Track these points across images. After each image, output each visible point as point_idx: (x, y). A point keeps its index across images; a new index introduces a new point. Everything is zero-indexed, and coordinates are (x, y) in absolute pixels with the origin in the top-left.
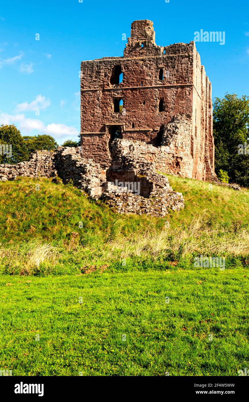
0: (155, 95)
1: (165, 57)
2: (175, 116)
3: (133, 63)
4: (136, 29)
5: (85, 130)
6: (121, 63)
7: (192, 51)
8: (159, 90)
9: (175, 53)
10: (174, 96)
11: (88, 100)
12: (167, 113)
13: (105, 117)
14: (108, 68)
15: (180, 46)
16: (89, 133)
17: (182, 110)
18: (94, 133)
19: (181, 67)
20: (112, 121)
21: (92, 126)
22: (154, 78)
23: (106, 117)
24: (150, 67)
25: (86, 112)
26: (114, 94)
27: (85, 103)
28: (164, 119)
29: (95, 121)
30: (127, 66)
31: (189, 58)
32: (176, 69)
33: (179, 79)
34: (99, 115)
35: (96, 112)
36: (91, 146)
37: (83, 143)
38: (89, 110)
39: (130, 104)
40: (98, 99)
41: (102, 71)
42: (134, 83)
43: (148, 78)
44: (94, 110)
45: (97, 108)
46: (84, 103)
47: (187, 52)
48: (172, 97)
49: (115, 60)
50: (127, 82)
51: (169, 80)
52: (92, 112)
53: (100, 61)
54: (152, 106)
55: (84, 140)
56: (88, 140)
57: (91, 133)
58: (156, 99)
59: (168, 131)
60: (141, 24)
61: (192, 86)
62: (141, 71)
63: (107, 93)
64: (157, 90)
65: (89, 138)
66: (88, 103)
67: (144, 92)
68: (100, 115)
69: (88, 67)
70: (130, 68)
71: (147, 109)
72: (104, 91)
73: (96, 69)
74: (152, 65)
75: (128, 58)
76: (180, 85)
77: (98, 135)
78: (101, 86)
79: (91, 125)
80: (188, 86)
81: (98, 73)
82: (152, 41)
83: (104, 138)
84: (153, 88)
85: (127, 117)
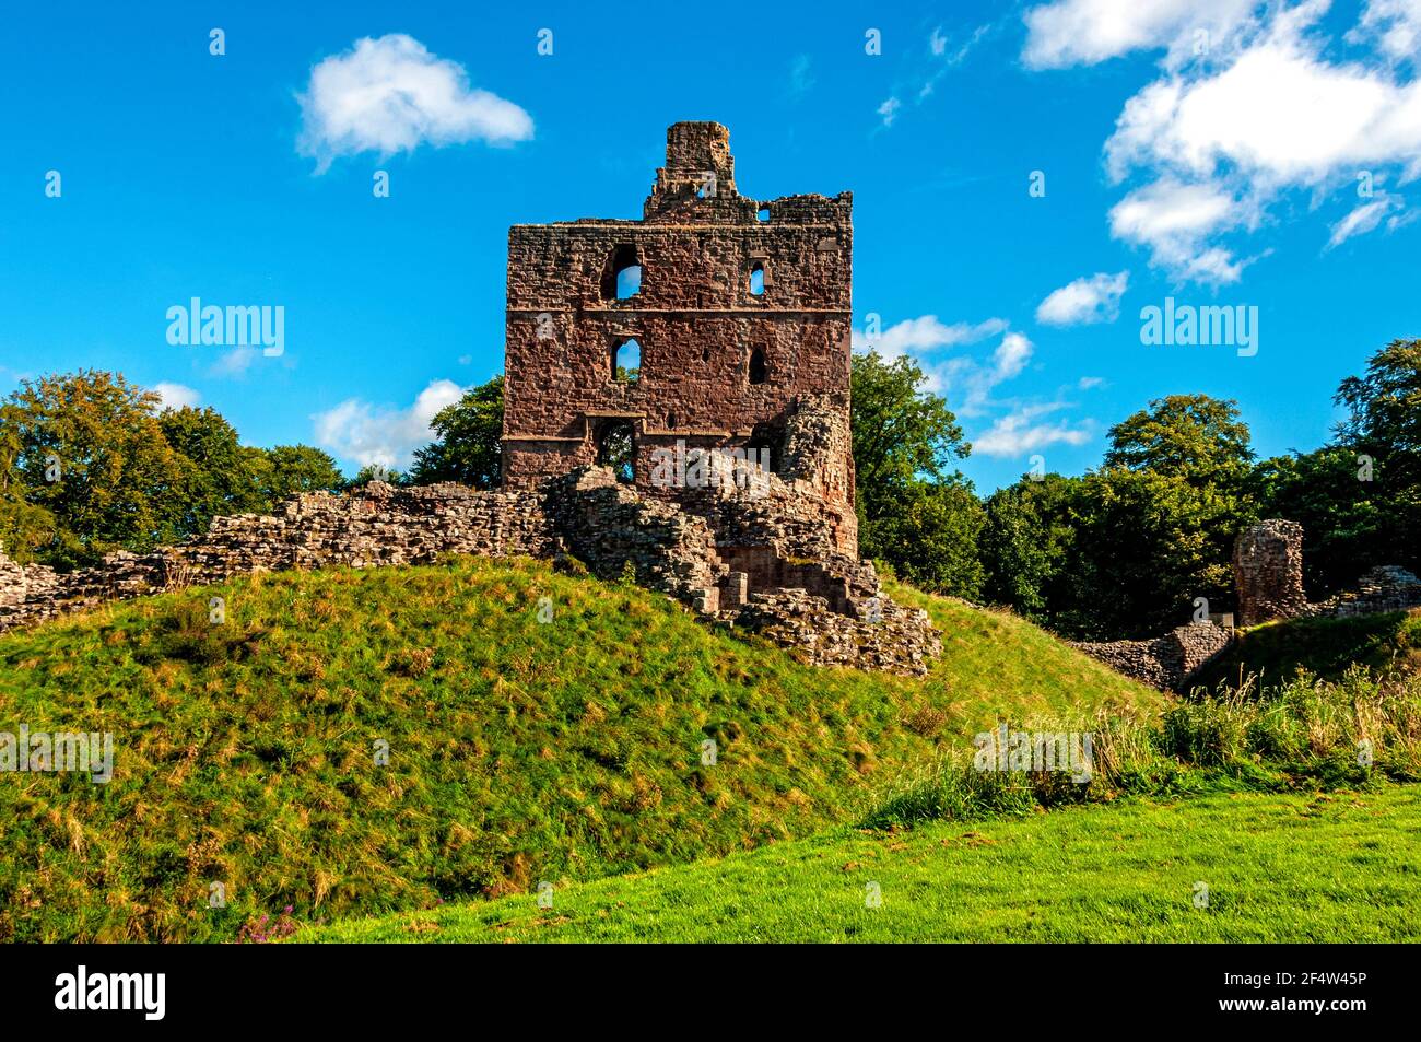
0: (739, 336)
1: (768, 231)
2: (800, 399)
3: (674, 239)
4: (682, 146)
5: (518, 428)
6: (636, 239)
7: (847, 219)
8: (752, 323)
9: (799, 222)
10: (794, 340)
11: (531, 340)
12: (776, 388)
13: (583, 391)
14: (596, 251)
15: (812, 203)
16: (531, 437)
17: (819, 381)
18: (546, 437)
19: (818, 260)
20: (604, 403)
21: (542, 416)
22: (736, 288)
23: (588, 391)
24: (723, 256)
25: (521, 374)
26: (613, 327)
27: (520, 348)
28: (766, 404)
29: (550, 403)
30: (654, 249)
31: (840, 239)
32: (802, 264)
33: (811, 293)
34: (564, 386)
35: (556, 377)
37: (512, 468)
38: (534, 370)
39: (664, 356)
40: (562, 339)
41: (576, 257)
42: (674, 297)
43: (719, 286)
44: (548, 371)
45: (557, 366)
46: (515, 348)
47: (832, 219)
48: (791, 343)
49: (617, 227)
50: (655, 293)
51: (780, 296)
52: (542, 374)
53: (570, 229)
54: (729, 365)
55: (516, 457)
56: (527, 460)
57: (536, 437)
58: (744, 348)
59: (799, 437)
60: (698, 133)
61: (847, 314)
62: (696, 264)
63: (589, 322)
64: (744, 321)
65: (532, 451)
66: (529, 350)
67: (705, 324)
68: (566, 387)
69: (531, 244)
70: (663, 253)
71: (715, 374)
72: (580, 316)
73: (559, 250)
74: (730, 249)
75: (659, 227)
76: (814, 310)
77: (558, 444)
78: (572, 300)
79: (537, 415)
80: (836, 316)
81: (564, 262)
82: (729, 183)
83: (581, 454)
84: (733, 315)
85: (654, 396)
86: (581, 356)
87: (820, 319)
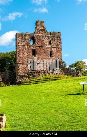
0: (48, 50)
1: (51, 36)
3: (39, 36)
4: (39, 24)
5: (19, 62)
6: (34, 36)
7: (61, 35)
9: (55, 35)
10: (55, 51)
12: (53, 57)
14: (29, 37)
15: (56, 33)
16: (21, 63)
17: (58, 57)
18: (24, 63)
22: (48, 44)
23: (29, 57)
26: (32, 48)
27: (19, 50)
29: (24, 58)
30: (37, 37)
31: (60, 38)
32: (56, 41)
33: (57, 45)
34: (26, 56)
36: (23, 69)
37: (19, 67)
38: (21, 54)
39: (39, 52)
40: (25, 49)
41: (26, 38)
42: (40, 44)
43: (45, 43)
44: (23, 54)
45: (25, 53)
47: (59, 35)
49: (32, 34)
50: (37, 44)
51: (53, 45)
53: (25, 34)
54: (47, 54)
56: (21, 66)
58: (49, 52)
60: (41, 22)
61: (61, 48)
62: (42, 40)
63: (29, 47)
64: (49, 48)
65: (22, 65)
66: (21, 50)
67: (44, 48)
69: (20, 35)
72: (27, 46)
74: (46, 38)
75: (37, 34)
77: (26, 64)
78: (26, 44)
79: (22, 60)
81: (25, 38)
82: (46, 29)
84: (47, 47)
86: (28, 52)
87: (58, 48)
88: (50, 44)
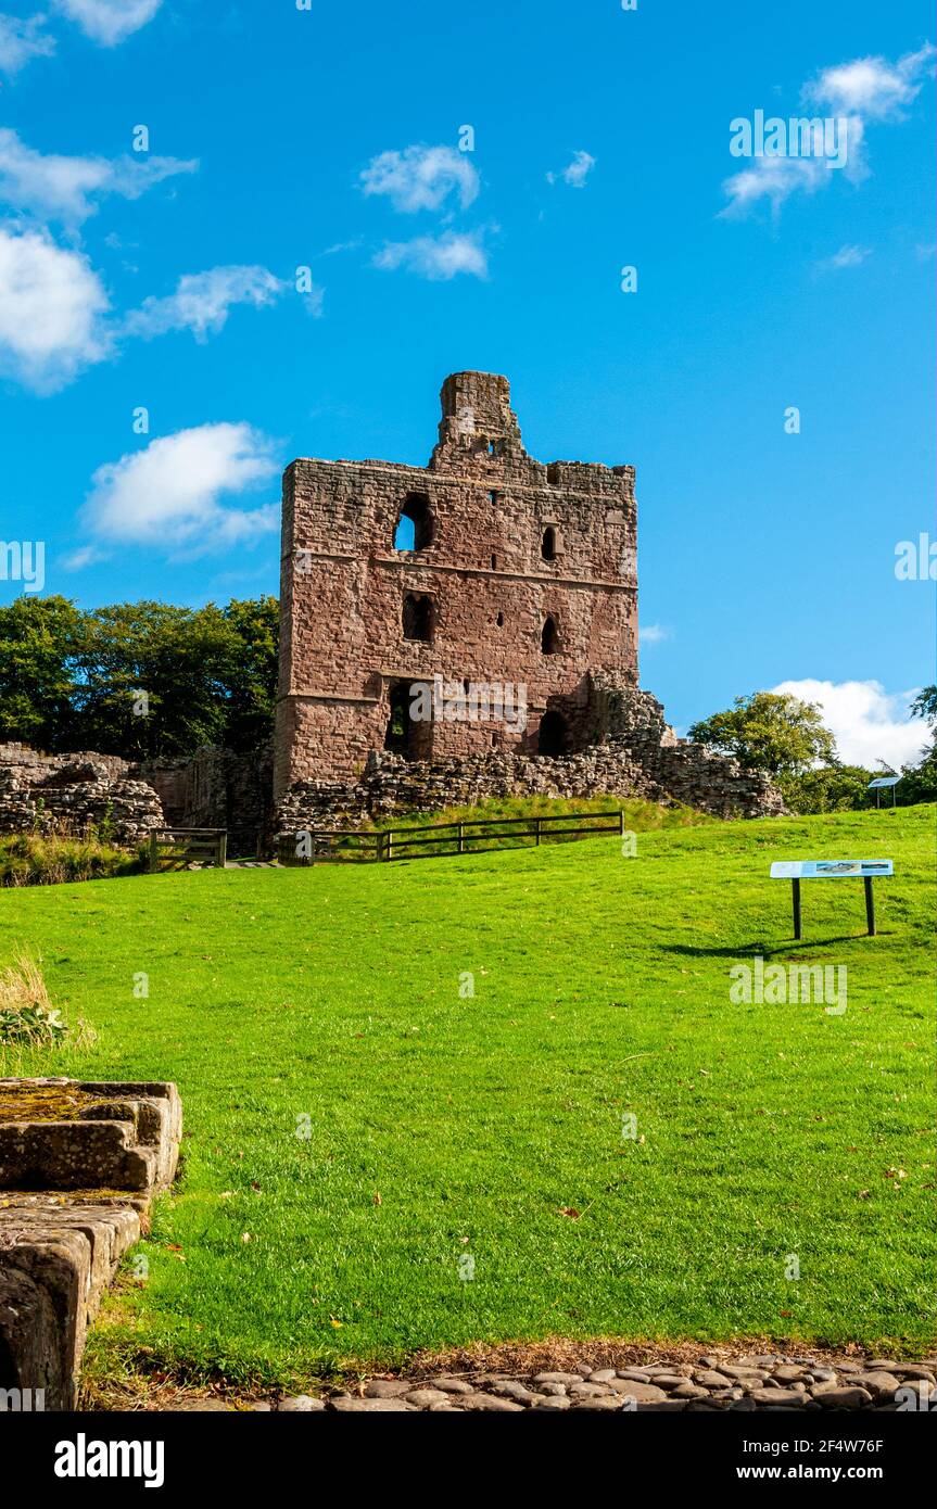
0: (533, 603)
1: (559, 497)
2: (592, 673)
3: (468, 495)
4: (471, 396)
5: (307, 682)
6: (430, 489)
7: (631, 494)
8: (544, 590)
9: (587, 491)
10: (585, 611)
11: (320, 587)
12: (569, 660)
13: (376, 647)
14: (388, 497)
15: (599, 473)
16: (320, 693)
17: (609, 657)
18: (337, 695)
19: (606, 532)
20: (398, 663)
21: (333, 672)
22: (529, 552)
23: (381, 648)
24: (516, 517)
25: (310, 623)
26: (407, 581)
27: (309, 594)
28: (559, 676)
29: (341, 658)
30: (447, 501)
31: (626, 513)
32: (592, 535)
33: (601, 565)
34: (357, 640)
35: (348, 629)
36: (329, 740)
37: (301, 727)
38: (324, 621)
39: (459, 617)
40: (355, 589)
41: (367, 501)
42: (469, 555)
43: (513, 549)
44: (338, 622)
45: (348, 617)
46: (304, 593)
47: (617, 492)
48: (582, 614)
49: (409, 474)
50: (450, 549)
51: (572, 566)
52: (333, 626)
53: (361, 470)
54: (524, 633)
55: (306, 716)
56: (318, 719)
57: (329, 694)
58: (537, 616)
60: (488, 386)
61: (634, 590)
62: (490, 523)
63: (383, 572)
64: (537, 586)
65: (322, 710)
66: (319, 597)
67: (498, 586)
68: (359, 641)
69: (320, 481)
70: (457, 507)
71: (510, 641)
72: (372, 563)
73: (349, 491)
74: (522, 511)
75: (451, 478)
76: (604, 583)
77: (352, 702)
78: (364, 547)
79: (327, 670)
80: (625, 590)
81: (355, 503)
82: (519, 440)
83: (375, 716)
84: (525, 579)
85: (449, 659)
86: (374, 609)
87: (610, 590)
88: (548, 553)
